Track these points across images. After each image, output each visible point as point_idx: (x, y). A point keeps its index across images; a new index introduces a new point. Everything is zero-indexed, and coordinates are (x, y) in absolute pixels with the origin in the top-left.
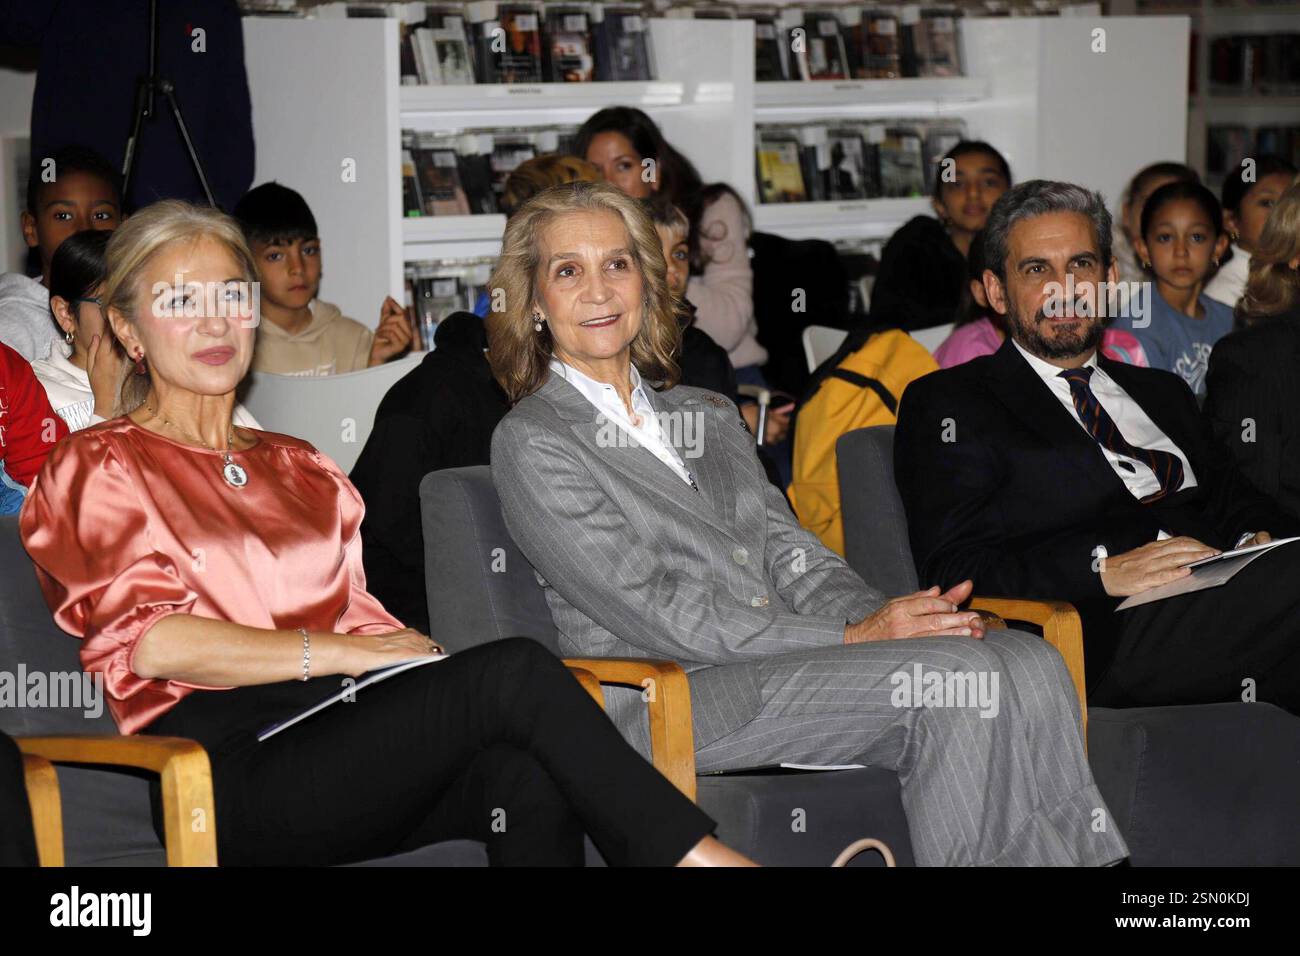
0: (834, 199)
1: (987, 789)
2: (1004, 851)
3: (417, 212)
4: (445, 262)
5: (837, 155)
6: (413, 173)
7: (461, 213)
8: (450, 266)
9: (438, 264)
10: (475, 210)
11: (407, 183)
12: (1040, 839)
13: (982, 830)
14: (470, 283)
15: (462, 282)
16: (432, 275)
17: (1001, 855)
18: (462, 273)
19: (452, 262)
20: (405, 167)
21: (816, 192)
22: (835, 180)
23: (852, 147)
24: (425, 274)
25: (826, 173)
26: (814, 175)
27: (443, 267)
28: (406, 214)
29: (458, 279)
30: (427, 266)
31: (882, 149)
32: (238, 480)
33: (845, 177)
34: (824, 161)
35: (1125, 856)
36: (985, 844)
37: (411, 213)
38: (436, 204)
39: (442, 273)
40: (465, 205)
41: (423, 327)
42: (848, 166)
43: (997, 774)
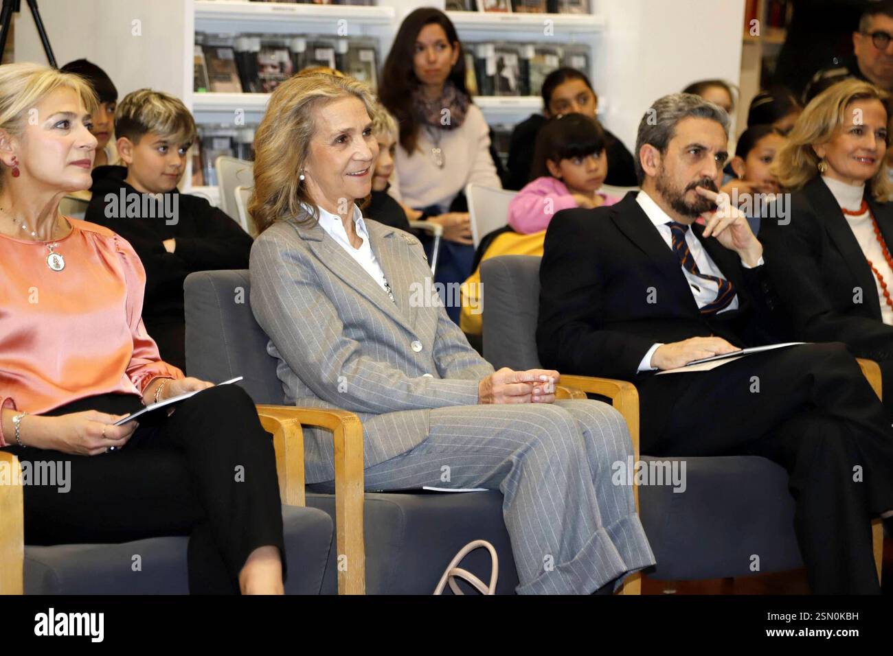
0: (497, 95)
1: (565, 514)
2: (576, 557)
3: (204, 90)
4: (223, 125)
5: (501, 66)
6: (203, 62)
7: (236, 91)
8: (226, 129)
9: (218, 127)
10: (245, 89)
11: (198, 69)
12: (601, 548)
13: (562, 542)
14: (240, 141)
15: (235, 140)
16: (214, 134)
17: (574, 560)
18: (234, 134)
19: (227, 125)
20: (196, 58)
21: (484, 90)
22: (497, 82)
23: (511, 61)
24: (208, 134)
25: (492, 78)
26: (483, 78)
27: (222, 129)
28: (196, 90)
29: (231, 139)
30: (210, 128)
31: (531, 63)
32: (58, 265)
33: (505, 81)
34: (491, 69)
35: (652, 564)
36: (564, 553)
37: (200, 89)
38: (218, 85)
39: (221, 133)
40: (238, 86)
41: (205, 170)
42: (508, 73)
43: (571, 504)
